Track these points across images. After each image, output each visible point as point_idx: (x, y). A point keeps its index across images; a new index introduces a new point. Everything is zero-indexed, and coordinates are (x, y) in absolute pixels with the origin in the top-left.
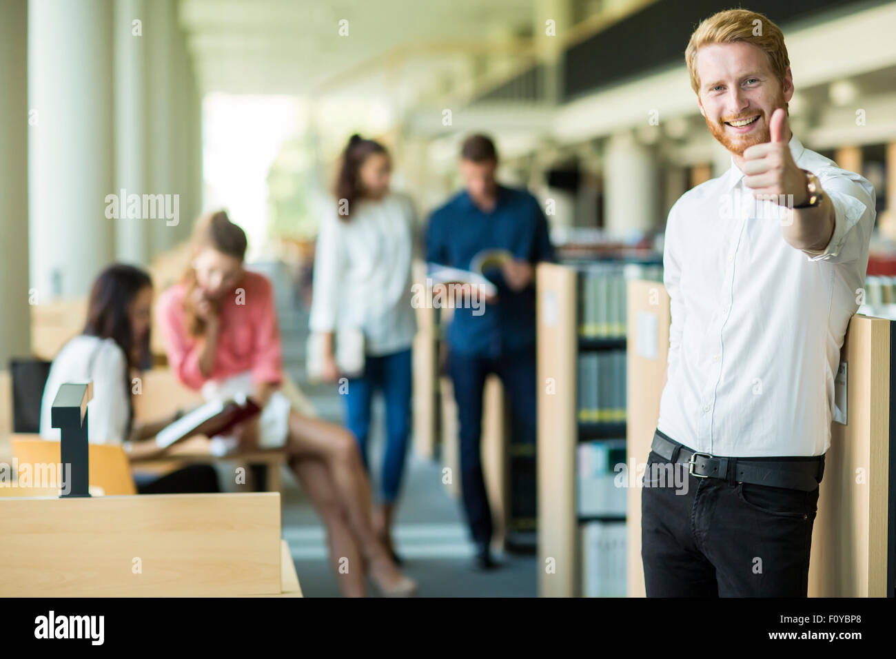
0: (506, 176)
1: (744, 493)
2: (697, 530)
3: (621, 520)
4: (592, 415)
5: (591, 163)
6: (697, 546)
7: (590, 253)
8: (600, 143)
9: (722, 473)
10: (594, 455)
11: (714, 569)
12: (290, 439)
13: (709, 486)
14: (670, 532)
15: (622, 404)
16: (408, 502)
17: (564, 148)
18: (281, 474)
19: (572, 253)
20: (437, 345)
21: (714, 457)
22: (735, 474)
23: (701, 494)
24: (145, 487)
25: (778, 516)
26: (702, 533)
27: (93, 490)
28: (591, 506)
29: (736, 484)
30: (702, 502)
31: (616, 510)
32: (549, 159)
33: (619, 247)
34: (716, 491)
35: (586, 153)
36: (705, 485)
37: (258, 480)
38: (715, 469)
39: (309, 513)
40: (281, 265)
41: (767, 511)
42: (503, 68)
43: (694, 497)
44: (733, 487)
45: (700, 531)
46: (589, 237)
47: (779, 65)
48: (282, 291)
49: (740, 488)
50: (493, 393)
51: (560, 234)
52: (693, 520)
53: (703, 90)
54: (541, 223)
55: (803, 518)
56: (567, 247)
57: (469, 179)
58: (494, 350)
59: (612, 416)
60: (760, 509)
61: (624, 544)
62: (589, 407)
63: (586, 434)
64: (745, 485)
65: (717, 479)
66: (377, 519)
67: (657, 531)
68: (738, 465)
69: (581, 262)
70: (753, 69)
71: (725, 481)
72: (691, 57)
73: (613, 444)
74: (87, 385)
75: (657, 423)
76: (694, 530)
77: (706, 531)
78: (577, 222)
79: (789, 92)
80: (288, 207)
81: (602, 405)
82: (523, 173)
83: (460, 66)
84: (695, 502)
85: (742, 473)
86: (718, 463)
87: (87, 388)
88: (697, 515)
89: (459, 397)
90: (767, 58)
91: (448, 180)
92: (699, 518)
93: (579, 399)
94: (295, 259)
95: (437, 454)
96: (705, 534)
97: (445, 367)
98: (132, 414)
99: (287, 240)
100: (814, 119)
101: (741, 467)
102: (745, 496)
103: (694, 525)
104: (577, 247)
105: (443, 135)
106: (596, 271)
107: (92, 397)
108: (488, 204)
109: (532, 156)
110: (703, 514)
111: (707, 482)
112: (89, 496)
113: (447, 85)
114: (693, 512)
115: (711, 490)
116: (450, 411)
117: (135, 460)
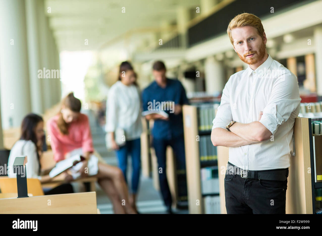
0: (169, 75)
1: (261, 183)
2: (245, 197)
3: (217, 195)
4: (205, 158)
5: (200, 68)
6: (245, 203)
7: (201, 101)
8: (203, 61)
9: (253, 176)
10: (207, 172)
11: (252, 210)
12: (99, 172)
13: (249, 181)
14: (235, 197)
15: (216, 154)
16: (141, 193)
17: (190, 64)
18: (95, 185)
19: (195, 101)
20: (148, 137)
21: (249, 171)
22: (257, 177)
23: (245, 184)
24: (47, 193)
25: (274, 190)
26: (247, 198)
27: (29, 195)
28: (207, 190)
29: (258, 180)
30: (246, 187)
31: (215, 191)
32: (185, 68)
33: (212, 98)
34: (251, 183)
35: (198, 65)
36: (247, 181)
37: (87, 188)
38: (250, 175)
39: (107, 199)
40: (91, 111)
41: (269, 188)
42: (167, 36)
43: (243, 186)
44: (257, 181)
45: (246, 197)
46: (201, 95)
47: (261, 32)
48: (92, 120)
49: (259, 181)
50: (169, 152)
51: (190, 94)
52: (243, 194)
53: (235, 44)
54: (183, 91)
55: (282, 190)
56: (193, 99)
57: (157, 77)
58: (169, 137)
59: (212, 158)
60: (267, 188)
61: (219, 203)
62: (204, 155)
63: (203, 165)
64: (261, 180)
65: (251, 179)
66: (131, 200)
67: (231, 198)
68: (258, 173)
69: (198, 104)
70: (252, 34)
71: (254, 179)
72: (229, 32)
73: (213, 168)
74: (25, 157)
75: (228, 160)
76: (244, 197)
77: (248, 197)
78: (196, 90)
79: (265, 41)
80: (92, 90)
81: (208, 154)
82: (176, 73)
83: (151, 37)
84: (244, 187)
85: (260, 176)
86: (251, 173)
87: (25, 158)
88: (245, 192)
89: (157, 154)
90: (256, 30)
91: (149, 77)
92: (246, 193)
93: (200, 153)
94: (96, 109)
95: (151, 175)
96: (248, 198)
97: (152, 144)
98: (40, 166)
99: (92, 102)
100: (278, 48)
101: (259, 174)
102: (262, 185)
103: (244, 195)
104: (196, 99)
105: (146, 62)
106: (204, 107)
107: (27, 162)
108: (163, 85)
109: (179, 67)
110: (247, 191)
111: (248, 180)
112: (28, 197)
113: (147, 43)
114: (243, 191)
115: (249, 183)
116: (154, 159)
117: (43, 183)
